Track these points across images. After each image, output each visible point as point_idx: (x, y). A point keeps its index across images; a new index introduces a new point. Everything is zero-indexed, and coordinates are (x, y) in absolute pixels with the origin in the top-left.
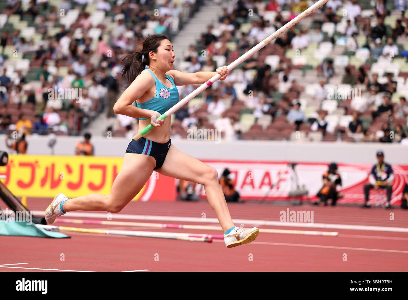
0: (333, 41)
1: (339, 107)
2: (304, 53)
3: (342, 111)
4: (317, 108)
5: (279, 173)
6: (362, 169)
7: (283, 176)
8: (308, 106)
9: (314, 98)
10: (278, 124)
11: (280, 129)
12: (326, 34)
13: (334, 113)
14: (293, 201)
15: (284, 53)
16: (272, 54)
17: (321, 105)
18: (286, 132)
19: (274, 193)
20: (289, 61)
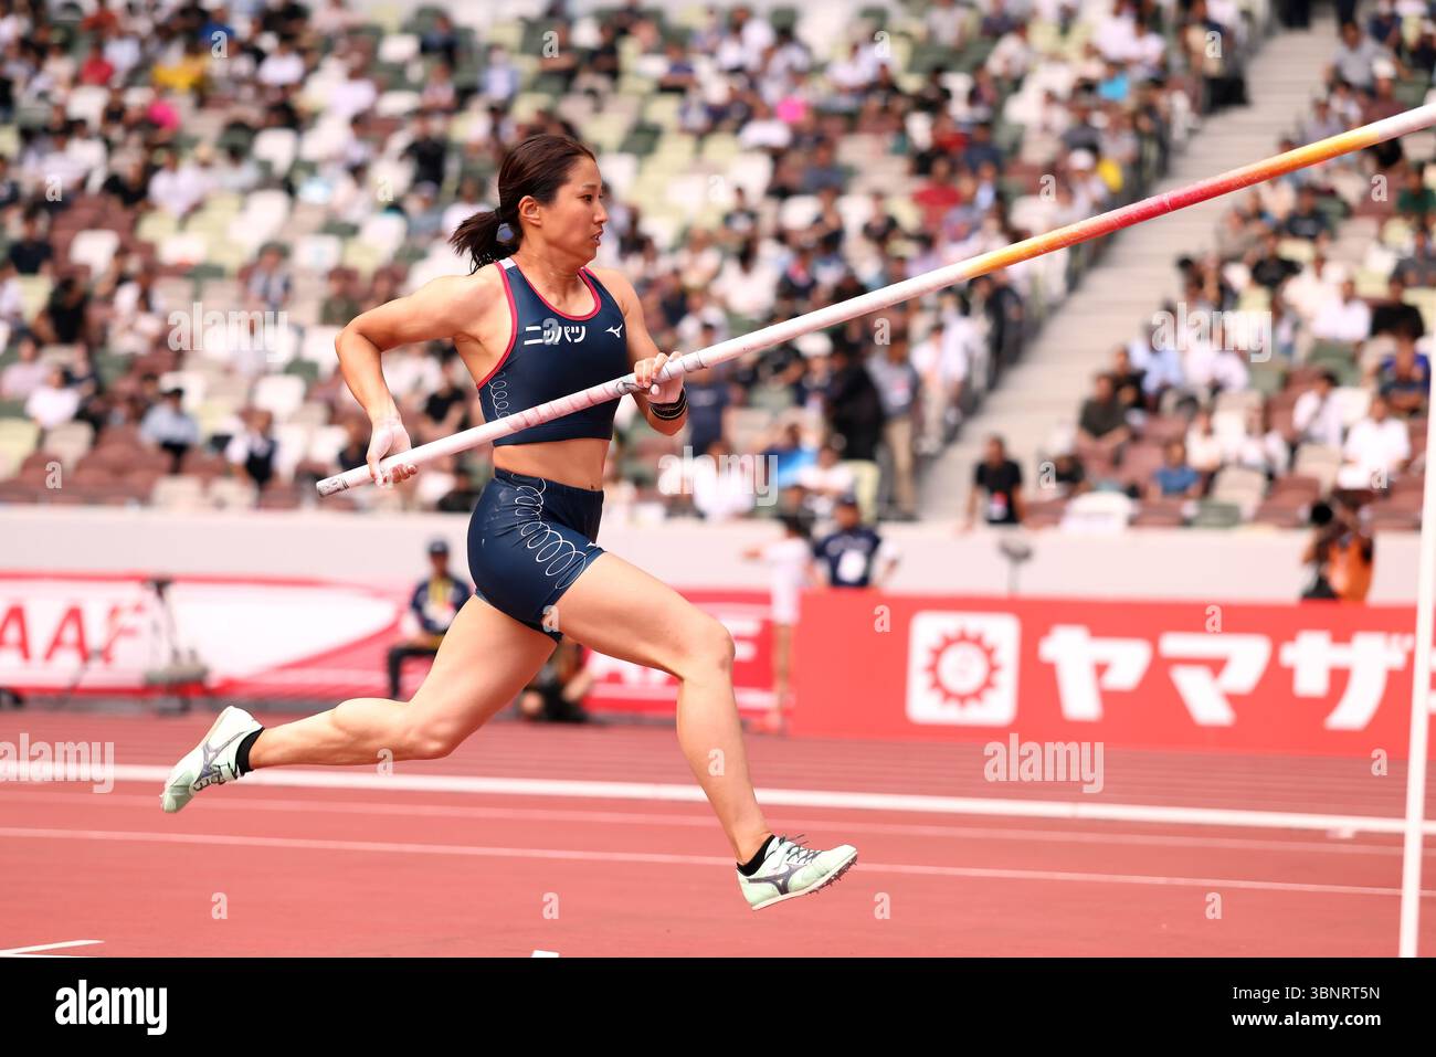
0: (289, 187)
1: (308, 397)
2: (196, 223)
3: (318, 412)
4: (238, 401)
5: (114, 612)
6: (379, 594)
7: (127, 620)
8: (209, 394)
9: (228, 370)
10: (113, 451)
11: (120, 470)
12: (266, 166)
13: (293, 419)
14: (159, 701)
15: (134, 225)
16: (94, 225)
17: (252, 391)
18: (136, 479)
19: (96, 675)
20: (149, 249)
